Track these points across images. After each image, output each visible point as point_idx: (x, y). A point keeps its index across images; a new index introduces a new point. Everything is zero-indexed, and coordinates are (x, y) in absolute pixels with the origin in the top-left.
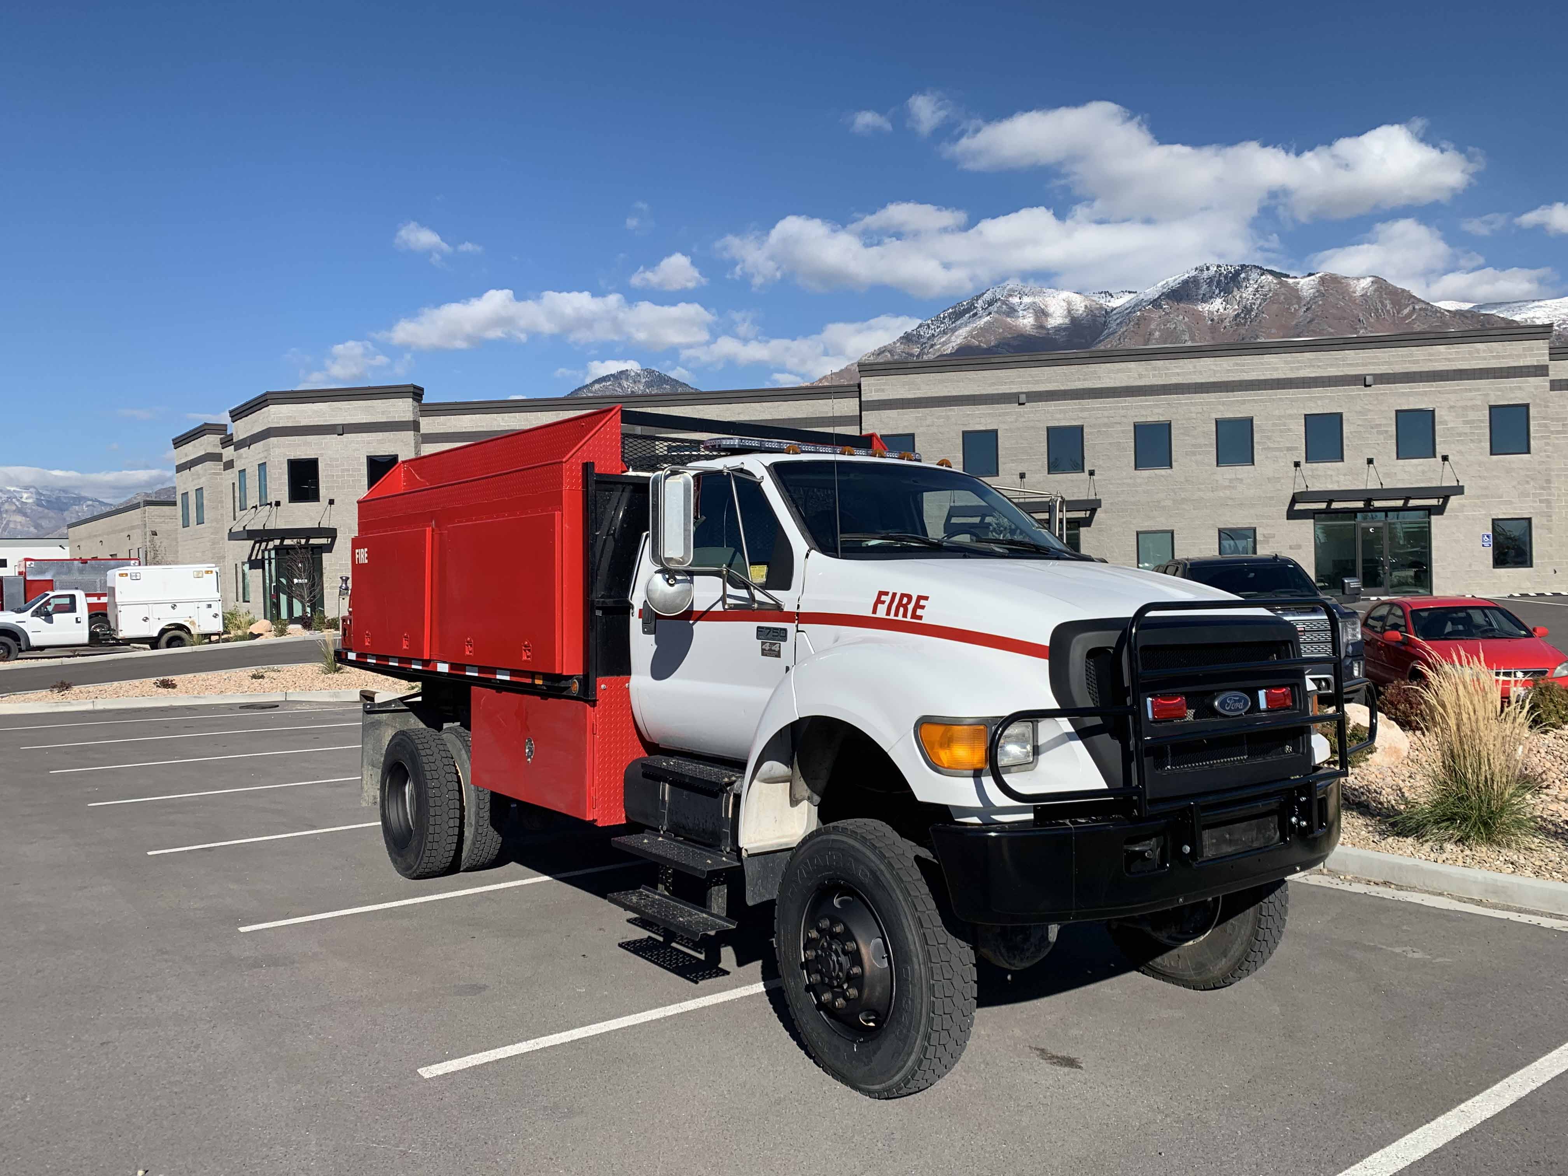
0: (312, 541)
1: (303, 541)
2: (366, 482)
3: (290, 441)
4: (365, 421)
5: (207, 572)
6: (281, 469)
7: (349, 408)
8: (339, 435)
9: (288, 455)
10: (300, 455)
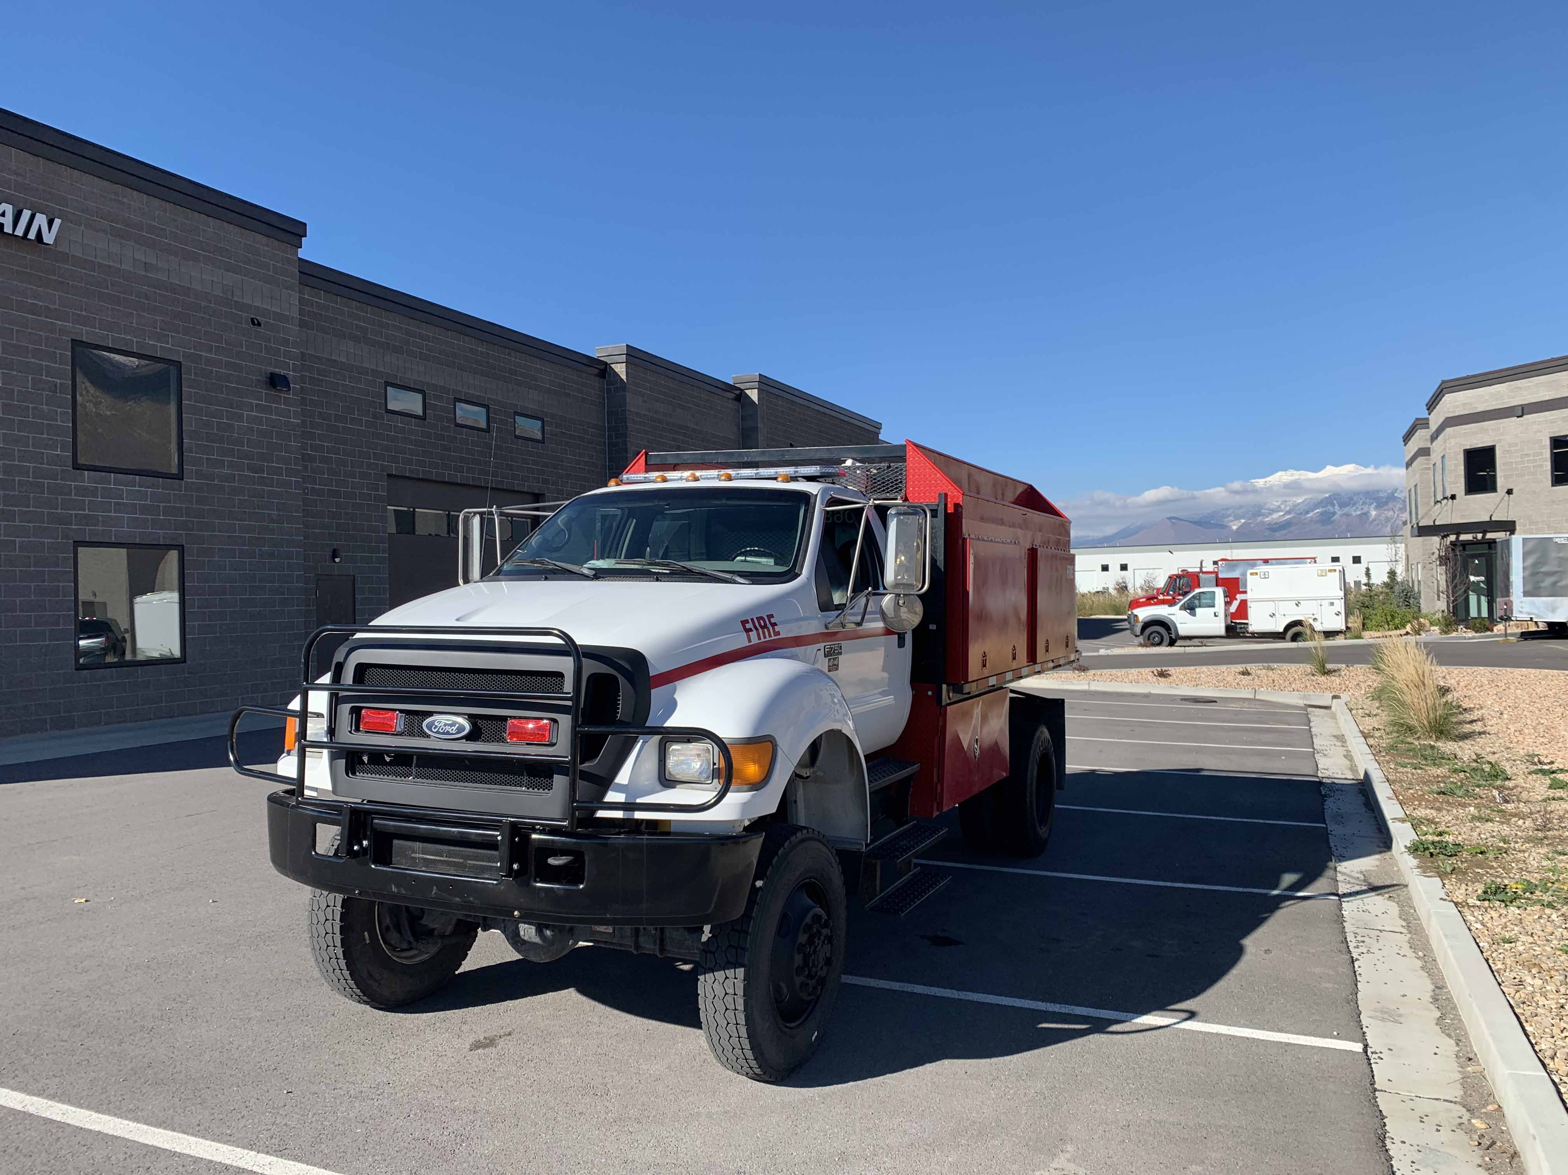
0: (1489, 536)
1: (1480, 536)
2: (1549, 467)
3: (1465, 429)
4: (1547, 398)
5: (1330, 571)
6: (1456, 460)
7: (1529, 386)
8: (1518, 417)
9: (1463, 445)
10: (1477, 444)
